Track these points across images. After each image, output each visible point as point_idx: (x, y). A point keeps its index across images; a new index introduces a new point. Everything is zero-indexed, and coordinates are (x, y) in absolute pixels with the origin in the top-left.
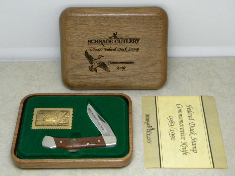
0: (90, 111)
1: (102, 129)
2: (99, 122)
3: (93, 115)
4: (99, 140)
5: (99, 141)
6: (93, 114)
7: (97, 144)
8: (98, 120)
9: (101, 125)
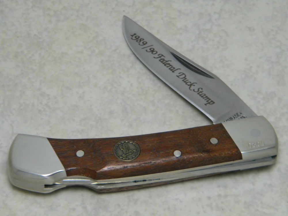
0: (141, 43)
1: (206, 102)
2: (185, 78)
3: (156, 56)
4: (213, 136)
5: (214, 141)
6: (152, 51)
7: (207, 151)
8: (179, 71)
9: (196, 88)
